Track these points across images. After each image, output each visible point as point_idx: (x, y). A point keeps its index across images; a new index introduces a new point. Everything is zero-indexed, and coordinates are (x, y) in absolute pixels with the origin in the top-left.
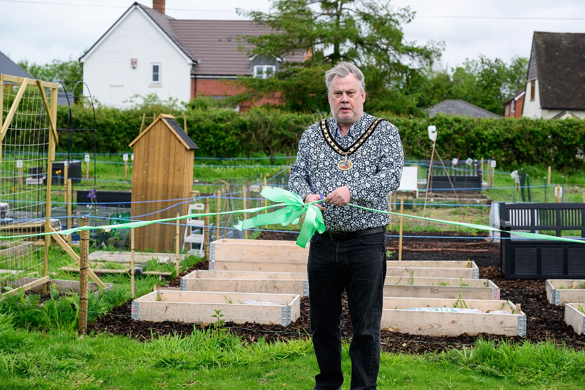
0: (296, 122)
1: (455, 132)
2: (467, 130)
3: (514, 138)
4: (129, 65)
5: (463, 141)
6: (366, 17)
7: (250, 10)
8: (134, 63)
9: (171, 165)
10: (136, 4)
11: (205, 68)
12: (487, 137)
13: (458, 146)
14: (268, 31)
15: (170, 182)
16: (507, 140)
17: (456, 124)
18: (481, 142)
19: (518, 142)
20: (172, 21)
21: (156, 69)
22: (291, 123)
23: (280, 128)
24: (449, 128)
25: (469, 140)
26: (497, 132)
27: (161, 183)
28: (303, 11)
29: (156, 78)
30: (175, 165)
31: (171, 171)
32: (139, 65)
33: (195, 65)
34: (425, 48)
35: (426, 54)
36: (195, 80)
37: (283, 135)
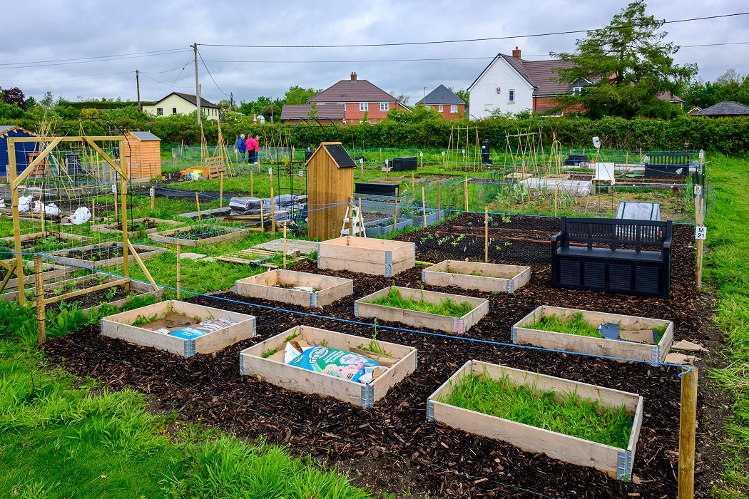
0: (575, 126)
1: (692, 129)
2: (703, 128)
3: (741, 133)
4: (496, 92)
5: (699, 136)
6: (642, 51)
7: (559, 53)
8: (498, 90)
9: (330, 179)
10: (500, 54)
11: (542, 91)
12: (718, 132)
13: (694, 139)
14: (572, 66)
15: (330, 192)
16: (735, 134)
17: (694, 123)
18: (713, 136)
19: (745, 135)
20: (525, 63)
21: (511, 93)
22: (571, 126)
23: (564, 130)
24: (688, 126)
25: (703, 135)
26: (727, 128)
27: (324, 191)
28: (597, 50)
29: (511, 99)
30: (332, 179)
31: (330, 183)
32: (502, 92)
33: (536, 89)
34: (684, 69)
35: (685, 73)
36: (535, 99)
37: (564, 135)
